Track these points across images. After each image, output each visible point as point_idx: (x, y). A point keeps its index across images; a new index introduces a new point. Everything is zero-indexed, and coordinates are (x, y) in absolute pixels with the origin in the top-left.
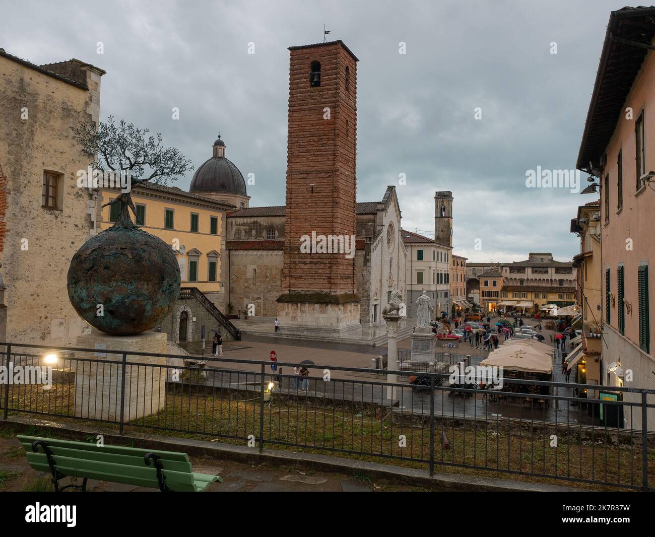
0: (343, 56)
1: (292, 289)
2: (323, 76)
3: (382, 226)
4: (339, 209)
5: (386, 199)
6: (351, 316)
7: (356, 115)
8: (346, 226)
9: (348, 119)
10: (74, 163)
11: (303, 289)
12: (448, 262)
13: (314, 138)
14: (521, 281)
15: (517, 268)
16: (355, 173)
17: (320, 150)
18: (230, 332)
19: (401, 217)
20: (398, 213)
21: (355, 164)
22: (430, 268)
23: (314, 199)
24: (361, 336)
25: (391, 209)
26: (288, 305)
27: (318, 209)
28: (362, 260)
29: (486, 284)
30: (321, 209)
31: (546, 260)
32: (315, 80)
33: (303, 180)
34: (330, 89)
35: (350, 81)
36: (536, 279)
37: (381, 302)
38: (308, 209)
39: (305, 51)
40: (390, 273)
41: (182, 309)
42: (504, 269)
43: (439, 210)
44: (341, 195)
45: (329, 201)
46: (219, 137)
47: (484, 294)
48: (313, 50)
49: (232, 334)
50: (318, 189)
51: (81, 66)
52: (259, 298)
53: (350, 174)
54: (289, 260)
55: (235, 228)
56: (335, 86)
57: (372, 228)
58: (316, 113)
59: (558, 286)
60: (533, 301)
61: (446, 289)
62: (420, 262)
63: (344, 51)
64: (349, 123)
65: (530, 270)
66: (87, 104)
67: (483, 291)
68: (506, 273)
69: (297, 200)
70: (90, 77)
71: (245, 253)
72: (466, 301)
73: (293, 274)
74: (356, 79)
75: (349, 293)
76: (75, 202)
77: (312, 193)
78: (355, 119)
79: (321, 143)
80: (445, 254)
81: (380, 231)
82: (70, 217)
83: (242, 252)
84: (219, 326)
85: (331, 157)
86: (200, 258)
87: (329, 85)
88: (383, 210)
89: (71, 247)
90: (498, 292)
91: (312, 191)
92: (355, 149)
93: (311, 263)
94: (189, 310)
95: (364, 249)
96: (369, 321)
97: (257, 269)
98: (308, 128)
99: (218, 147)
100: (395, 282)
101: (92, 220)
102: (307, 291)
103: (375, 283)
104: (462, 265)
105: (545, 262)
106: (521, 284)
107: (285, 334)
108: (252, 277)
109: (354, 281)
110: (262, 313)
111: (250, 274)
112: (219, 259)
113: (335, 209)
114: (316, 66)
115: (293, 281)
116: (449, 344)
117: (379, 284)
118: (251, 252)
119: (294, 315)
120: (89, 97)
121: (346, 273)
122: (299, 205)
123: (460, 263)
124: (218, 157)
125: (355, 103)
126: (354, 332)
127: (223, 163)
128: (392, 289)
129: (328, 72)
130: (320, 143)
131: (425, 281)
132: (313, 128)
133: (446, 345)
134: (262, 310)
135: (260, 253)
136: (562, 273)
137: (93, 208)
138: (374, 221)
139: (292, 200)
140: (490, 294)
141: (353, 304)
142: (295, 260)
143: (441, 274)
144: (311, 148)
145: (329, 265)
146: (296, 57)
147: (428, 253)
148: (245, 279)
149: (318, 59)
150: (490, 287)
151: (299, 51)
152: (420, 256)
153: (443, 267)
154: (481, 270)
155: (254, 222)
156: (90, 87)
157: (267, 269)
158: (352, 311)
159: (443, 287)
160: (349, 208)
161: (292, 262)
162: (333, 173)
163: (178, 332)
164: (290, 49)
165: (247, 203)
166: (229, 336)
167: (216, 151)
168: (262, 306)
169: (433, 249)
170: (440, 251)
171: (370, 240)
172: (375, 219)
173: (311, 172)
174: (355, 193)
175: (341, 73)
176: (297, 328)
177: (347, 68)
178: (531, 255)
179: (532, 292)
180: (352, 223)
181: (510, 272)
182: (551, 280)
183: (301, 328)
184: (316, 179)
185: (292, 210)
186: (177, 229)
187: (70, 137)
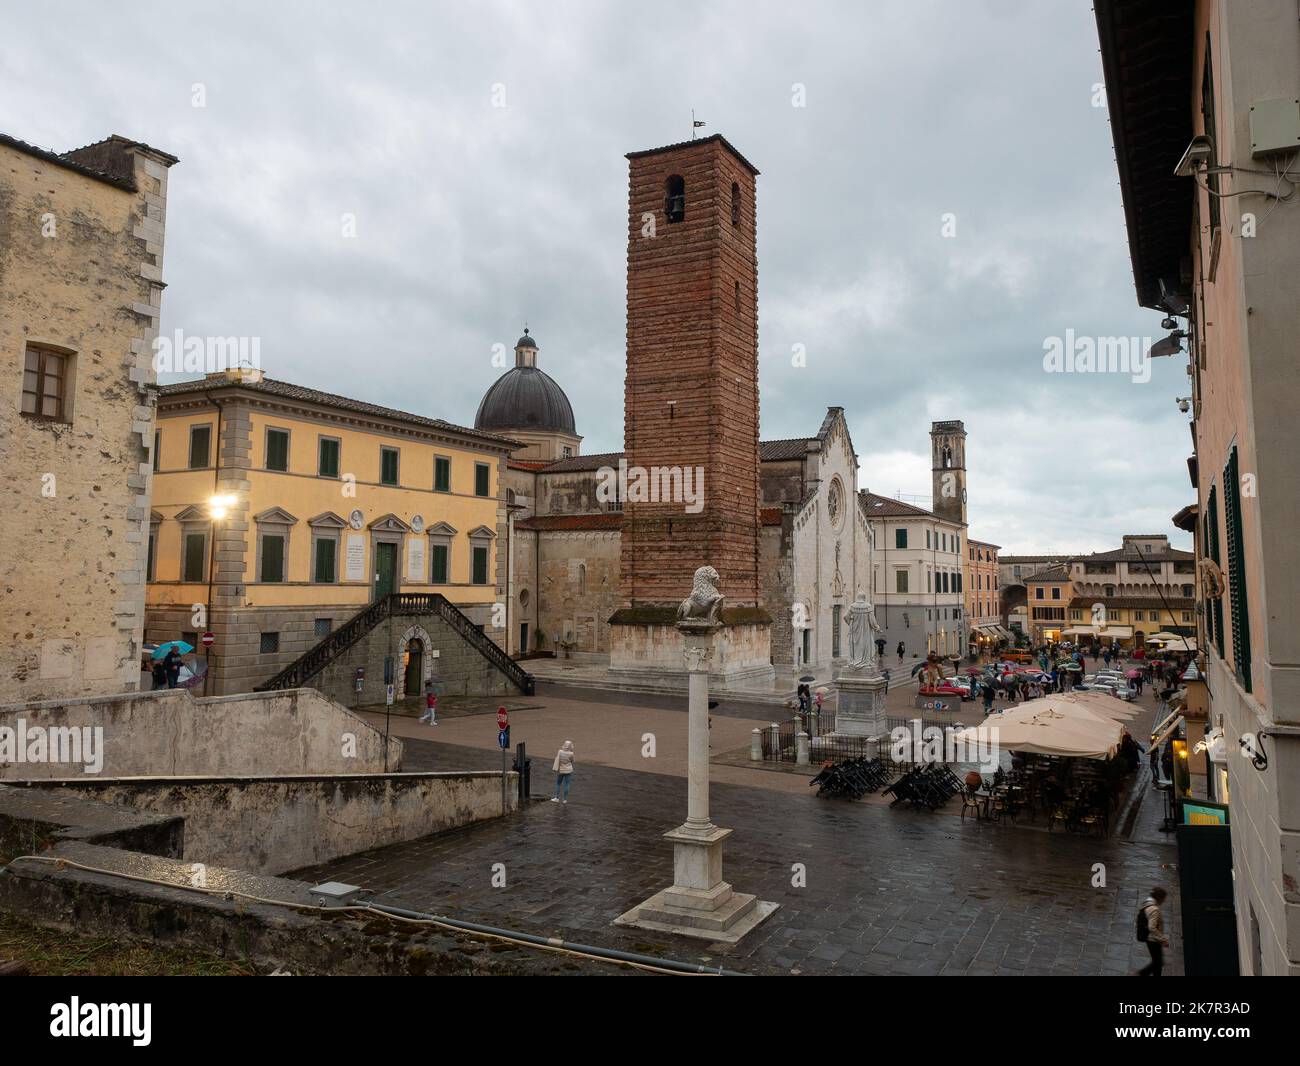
0: (727, 163)
1: (637, 599)
2: (690, 202)
3: (818, 480)
4: (721, 447)
5: (825, 432)
6: (751, 649)
7: (755, 272)
8: (738, 479)
9: (739, 280)
10: (101, 331)
11: (657, 599)
12: (958, 551)
13: (673, 316)
14: (1108, 589)
15: (1100, 564)
16: (755, 380)
17: (685, 339)
18: (512, 680)
19: (858, 467)
20: (851, 457)
21: (755, 363)
22: (921, 562)
23: (674, 430)
24: (773, 690)
25: (836, 448)
26: (630, 631)
27: (683, 448)
28: (777, 544)
29: (1040, 593)
30: (690, 448)
31: (1157, 548)
32: (675, 210)
33: (655, 394)
34: (701, 225)
35: (743, 210)
36: (1137, 585)
37: (817, 624)
38: (666, 449)
39: (655, 158)
40: (837, 570)
41: (409, 634)
42: (1074, 566)
43: (940, 456)
44: (724, 421)
45: (703, 433)
46: (526, 331)
47: (1037, 613)
48: (670, 155)
49: (516, 683)
50: (683, 411)
51: (126, 147)
52: (591, 619)
53: (746, 382)
54: (630, 544)
55: (551, 492)
56: (712, 219)
57: (799, 486)
58: (676, 270)
59: (1181, 596)
60: (1133, 626)
61: (955, 602)
62: (902, 552)
63: (728, 155)
64: (740, 286)
65: (1124, 567)
66: (134, 218)
67: (1034, 609)
68: (1079, 574)
69: (644, 432)
70: (143, 169)
71: (565, 536)
72: (1000, 627)
73: (640, 572)
74: (754, 207)
75: (746, 606)
76: (104, 408)
77: (672, 418)
78: (755, 281)
79: (688, 324)
80: (952, 537)
81: (814, 491)
82: (90, 437)
83: (559, 534)
84: (489, 667)
85: (705, 350)
86: (453, 540)
87: (700, 217)
88: (817, 452)
89: (93, 497)
90: (1063, 609)
91: (672, 414)
92: (755, 336)
93: (672, 549)
94: (423, 635)
95: (779, 525)
96: (792, 661)
97: (586, 565)
98: (663, 298)
99: (524, 349)
100: (849, 588)
101: (144, 445)
102: (664, 603)
103: (803, 589)
104: (988, 559)
105: (1154, 551)
106: (1108, 595)
107: (624, 685)
108: (578, 581)
109: (757, 584)
110: (596, 648)
111: (574, 576)
112: (493, 542)
113: (716, 446)
114: (676, 185)
115: (638, 584)
116: (936, 702)
117: (813, 590)
118: (574, 535)
119: (642, 648)
120: (139, 207)
121: (741, 568)
122: (648, 441)
123: (983, 554)
124: (524, 368)
125: (754, 250)
126: (759, 681)
127: (532, 377)
128: (841, 601)
129: (698, 193)
130: (685, 324)
131: (912, 587)
132: (672, 297)
133: (930, 705)
134: (596, 641)
135: (591, 535)
136: (1189, 573)
137: (149, 421)
138: (802, 473)
139: (636, 433)
140: (1047, 613)
141: (755, 628)
142: (643, 544)
143: (945, 575)
144: (669, 335)
145: (704, 553)
146: (640, 170)
147: (917, 534)
148: (567, 584)
149: (678, 171)
150: (1048, 601)
151: (646, 160)
152: (902, 540)
153: (949, 562)
154: (1030, 569)
155: (585, 480)
156: (141, 185)
157: (603, 566)
158: (754, 640)
159: (949, 599)
160: (744, 444)
161: (637, 547)
162: (709, 379)
163: (402, 678)
164: (629, 156)
165: (577, 448)
166: (511, 687)
167: (520, 357)
168: (596, 634)
169: (925, 527)
170: (940, 530)
171: (791, 508)
172: (804, 469)
173: (670, 380)
174: (756, 418)
175: (722, 194)
176: (646, 673)
177: (735, 187)
178: (1127, 539)
179: (1129, 609)
180: (752, 474)
181: (1087, 572)
182: (1168, 586)
183: (652, 673)
184: (678, 392)
185: (636, 451)
186: (406, 486)
187: (92, 280)
